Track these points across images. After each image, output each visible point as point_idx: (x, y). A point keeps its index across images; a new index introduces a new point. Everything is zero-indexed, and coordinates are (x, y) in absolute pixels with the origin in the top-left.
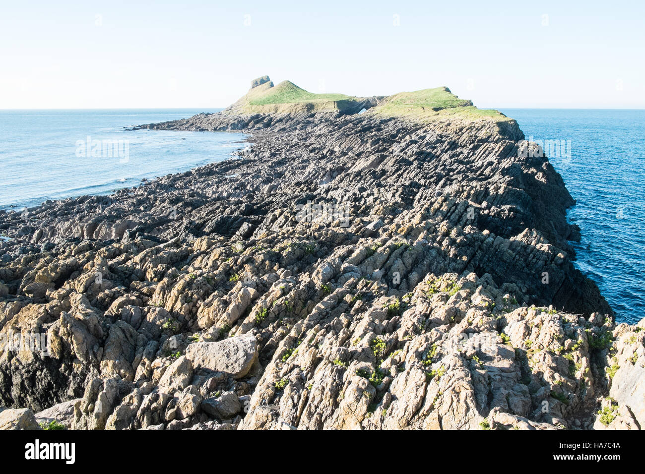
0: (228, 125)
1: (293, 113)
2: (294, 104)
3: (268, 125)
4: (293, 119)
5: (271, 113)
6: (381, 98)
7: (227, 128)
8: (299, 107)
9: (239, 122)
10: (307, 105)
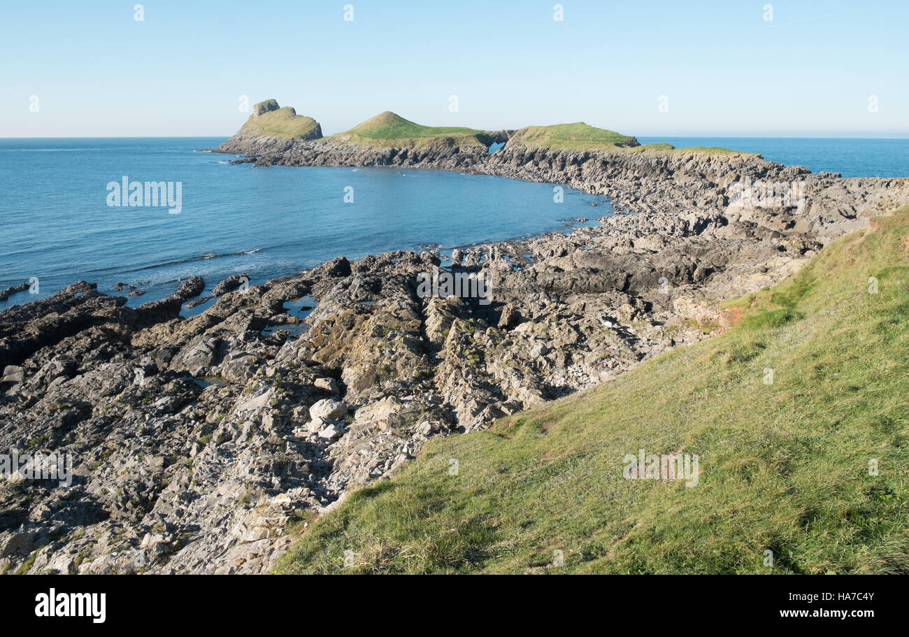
0: (374, 160)
1: (435, 148)
2: (433, 138)
3: (416, 159)
4: (438, 154)
5: (408, 147)
6: (511, 132)
7: (374, 164)
8: (440, 142)
9: (384, 156)
10: (448, 140)
